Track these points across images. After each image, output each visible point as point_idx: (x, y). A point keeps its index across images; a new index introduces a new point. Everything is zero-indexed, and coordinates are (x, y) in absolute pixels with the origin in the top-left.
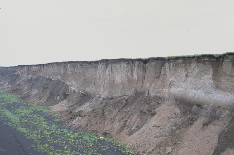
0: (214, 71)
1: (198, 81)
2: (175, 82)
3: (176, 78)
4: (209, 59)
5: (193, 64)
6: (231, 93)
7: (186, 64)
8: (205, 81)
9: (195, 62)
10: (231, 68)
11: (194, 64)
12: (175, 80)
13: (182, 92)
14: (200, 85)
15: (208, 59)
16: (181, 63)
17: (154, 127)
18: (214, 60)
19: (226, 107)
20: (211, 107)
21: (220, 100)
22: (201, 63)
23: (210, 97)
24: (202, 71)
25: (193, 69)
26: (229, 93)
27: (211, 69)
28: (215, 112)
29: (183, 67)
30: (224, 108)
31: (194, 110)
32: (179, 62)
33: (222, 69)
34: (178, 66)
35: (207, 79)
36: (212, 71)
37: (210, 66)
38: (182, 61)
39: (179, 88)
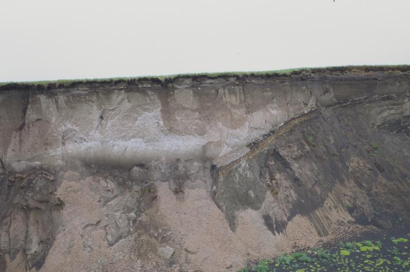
0: (163, 106)
1: (130, 124)
2: (74, 132)
3: (75, 123)
4: (152, 85)
5: (116, 96)
6: (194, 135)
7: (98, 96)
8: (145, 123)
9: (123, 91)
10: (191, 99)
11: (119, 94)
12: (74, 127)
13: (94, 148)
14: (135, 130)
15: (149, 86)
16: (87, 95)
17: (89, 228)
18: (158, 87)
19: (190, 158)
20: (165, 162)
21: (176, 149)
22: (135, 92)
23: (156, 147)
24: (139, 106)
25: (118, 104)
26: (190, 136)
27: (158, 101)
28: (177, 168)
29: (92, 101)
30: (186, 159)
31: (137, 175)
32: (78, 92)
33: (175, 100)
34: (79, 100)
35: (151, 118)
36: (159, 105)
37: (155, 97)
38: (87, 90)
39: (84, 143)
